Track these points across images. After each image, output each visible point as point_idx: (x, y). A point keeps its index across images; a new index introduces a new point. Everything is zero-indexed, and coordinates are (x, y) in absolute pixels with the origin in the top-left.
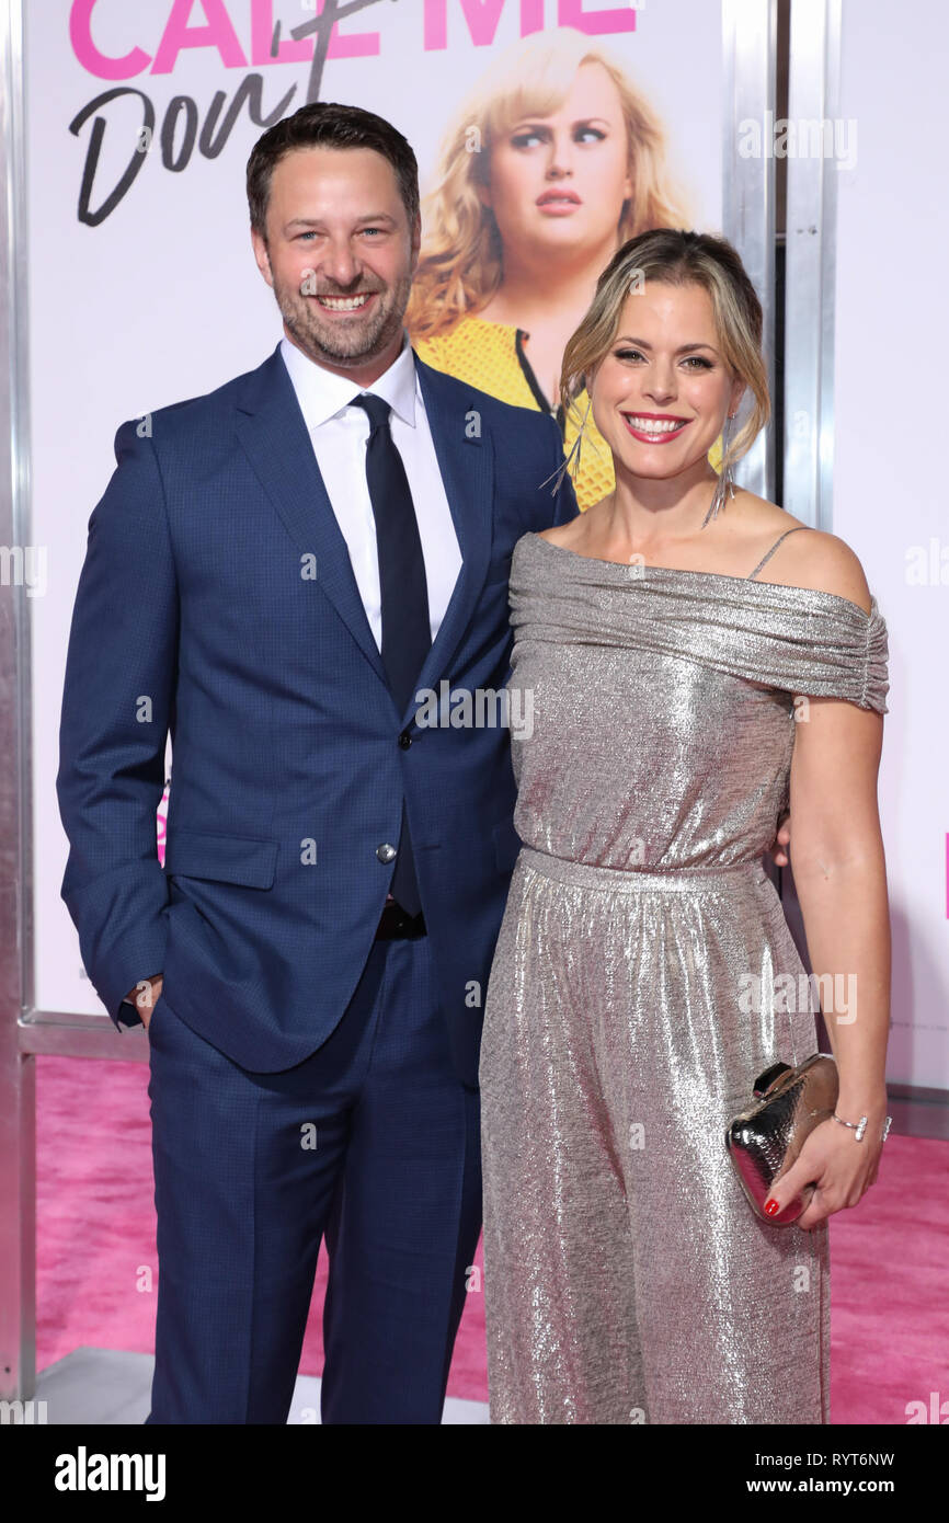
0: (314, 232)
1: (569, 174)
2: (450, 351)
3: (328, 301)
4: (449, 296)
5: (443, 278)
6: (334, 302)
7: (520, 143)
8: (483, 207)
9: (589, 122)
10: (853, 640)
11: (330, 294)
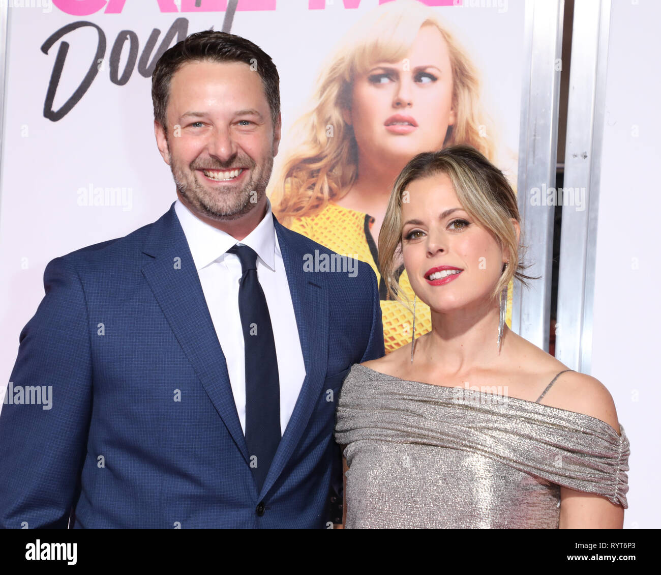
0: (201, 122)
1: (409, 104)
2: (316, 228)
3: (211, 174)
4: (317, 188)
5: (313, 174)
6: (215, 174)
7: (375, 80)
8: (346, 125)
9: (426, 68)
10: (611, 453)
11: (212, 168)
